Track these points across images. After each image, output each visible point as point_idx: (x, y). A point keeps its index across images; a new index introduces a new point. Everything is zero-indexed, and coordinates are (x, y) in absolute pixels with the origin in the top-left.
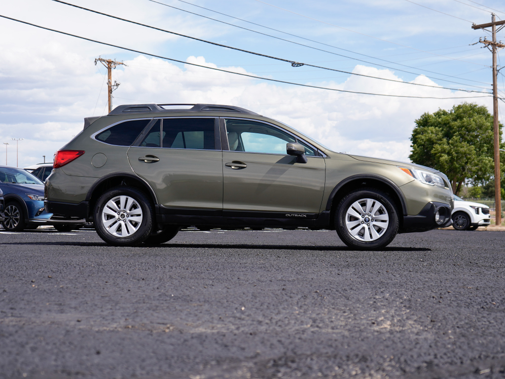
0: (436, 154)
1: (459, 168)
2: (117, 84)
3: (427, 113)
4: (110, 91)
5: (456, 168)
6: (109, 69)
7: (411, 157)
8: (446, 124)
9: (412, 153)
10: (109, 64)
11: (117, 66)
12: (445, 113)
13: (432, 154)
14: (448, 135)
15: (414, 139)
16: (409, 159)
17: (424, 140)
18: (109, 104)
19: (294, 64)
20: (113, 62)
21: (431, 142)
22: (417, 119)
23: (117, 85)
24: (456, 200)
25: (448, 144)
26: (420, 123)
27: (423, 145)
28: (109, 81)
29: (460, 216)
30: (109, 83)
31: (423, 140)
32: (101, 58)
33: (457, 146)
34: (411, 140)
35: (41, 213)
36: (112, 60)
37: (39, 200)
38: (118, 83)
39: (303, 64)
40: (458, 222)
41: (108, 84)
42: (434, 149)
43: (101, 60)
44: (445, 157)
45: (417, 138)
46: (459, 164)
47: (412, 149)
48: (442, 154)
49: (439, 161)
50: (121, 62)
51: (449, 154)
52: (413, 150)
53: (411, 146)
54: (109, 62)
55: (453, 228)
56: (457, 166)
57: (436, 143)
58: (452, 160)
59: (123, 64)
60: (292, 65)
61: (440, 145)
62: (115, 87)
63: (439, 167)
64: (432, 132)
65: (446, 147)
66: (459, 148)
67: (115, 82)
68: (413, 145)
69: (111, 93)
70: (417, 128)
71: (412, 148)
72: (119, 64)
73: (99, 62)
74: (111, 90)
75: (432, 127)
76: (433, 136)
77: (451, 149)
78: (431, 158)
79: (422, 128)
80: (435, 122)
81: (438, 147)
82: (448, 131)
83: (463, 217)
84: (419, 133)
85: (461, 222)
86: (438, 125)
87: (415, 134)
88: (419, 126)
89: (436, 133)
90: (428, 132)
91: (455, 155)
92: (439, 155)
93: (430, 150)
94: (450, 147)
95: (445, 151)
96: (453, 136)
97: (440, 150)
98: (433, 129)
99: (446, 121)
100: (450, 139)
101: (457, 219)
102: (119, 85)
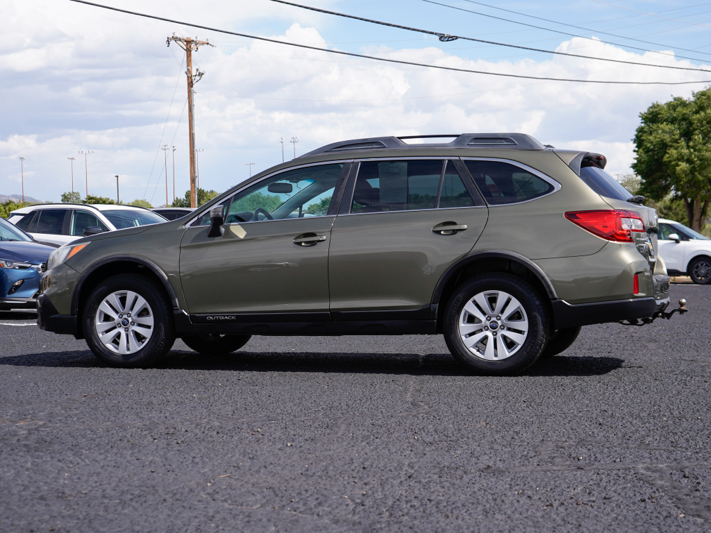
0: (670, 162)
1: (703, 181)
2: (199, 73)
3: (655, 103)
4: (190, 84)
5: (699, 181)
6: (188, 51)
7: (634, 166)
8: (684, 118)
9: (635, 161)
10: (187, 45)
11: (200, 47)
12: (683, 104)
13: (665, 162)
14: (687, 135)
15: (639, 141)
16: (632, 169)
17: (654, 143)
18: (189, 102)
19: (442, 38)
20: (193, 41)
21: (664, 146)
22: (643, 113)
23: (201, 75)
24: (697, 238)
25: (688, 147)
26: (646, 117)
27: (653, 150)
28: (188, 70)
29: (702, 262)
30: (189, 72)
31: (652, 143)
32: (176, 36)
33: (699, 151)
34: (635, 142)
35: (17, 288)
36: (192, 39)
37: (14, 268)
38: (201, 72)
39: (457, 38)
40: (699, 273)
41: (187, 74)
42: (667, 155)
43: (176, 39)
44: (683, 166)
45: (643, 140)
46: (704, 176)
47: (635, 155)
48: (680, 163)
49: (674, 172)
50: (205, 41)
51: (689, 161)
52: (637, 156)
53: (634, 151)
54: (189, 42)
55: (691, 281)
56: (701, 178)
57: (671, 146)
58: (693, 171)
59: (208, 44)
60: (440, 39)
61: (676, 149)
62: (198, 78)
63: (675, 180)
64: (665, 131)
65: (685, 151)
66: (704, 153)
67: (197, 70)
68: (637, 149)
69: (192, 87)
70: (643, 125)
71: (636, 153)
72: (203, 44)
73: (172, 42)
74: (192, 82)
75: (665, 123)
76: (667, 138)
77: (691, 153)
78: (664, 168)
79: (651, 125)
80: (669, 117)
81: (673, 152)
82: (688, 128)
83: (706, 265)
84: (645, 132)
85: (703, 271)
86: (673, 121)
87: (640, 134)
88: (645, 123)
89: (671, 133)
90: (660, 131)
91: (698, 162)
92: (673, 163)
93: (662, 157)
94: (690, 152)
95: (683, 158)
96: (693, 134)
97: (675, 156)
98: (665, 126)
99: (684, 114)
100: (690, 139)
101: (697, 267)
102: (203, 74)
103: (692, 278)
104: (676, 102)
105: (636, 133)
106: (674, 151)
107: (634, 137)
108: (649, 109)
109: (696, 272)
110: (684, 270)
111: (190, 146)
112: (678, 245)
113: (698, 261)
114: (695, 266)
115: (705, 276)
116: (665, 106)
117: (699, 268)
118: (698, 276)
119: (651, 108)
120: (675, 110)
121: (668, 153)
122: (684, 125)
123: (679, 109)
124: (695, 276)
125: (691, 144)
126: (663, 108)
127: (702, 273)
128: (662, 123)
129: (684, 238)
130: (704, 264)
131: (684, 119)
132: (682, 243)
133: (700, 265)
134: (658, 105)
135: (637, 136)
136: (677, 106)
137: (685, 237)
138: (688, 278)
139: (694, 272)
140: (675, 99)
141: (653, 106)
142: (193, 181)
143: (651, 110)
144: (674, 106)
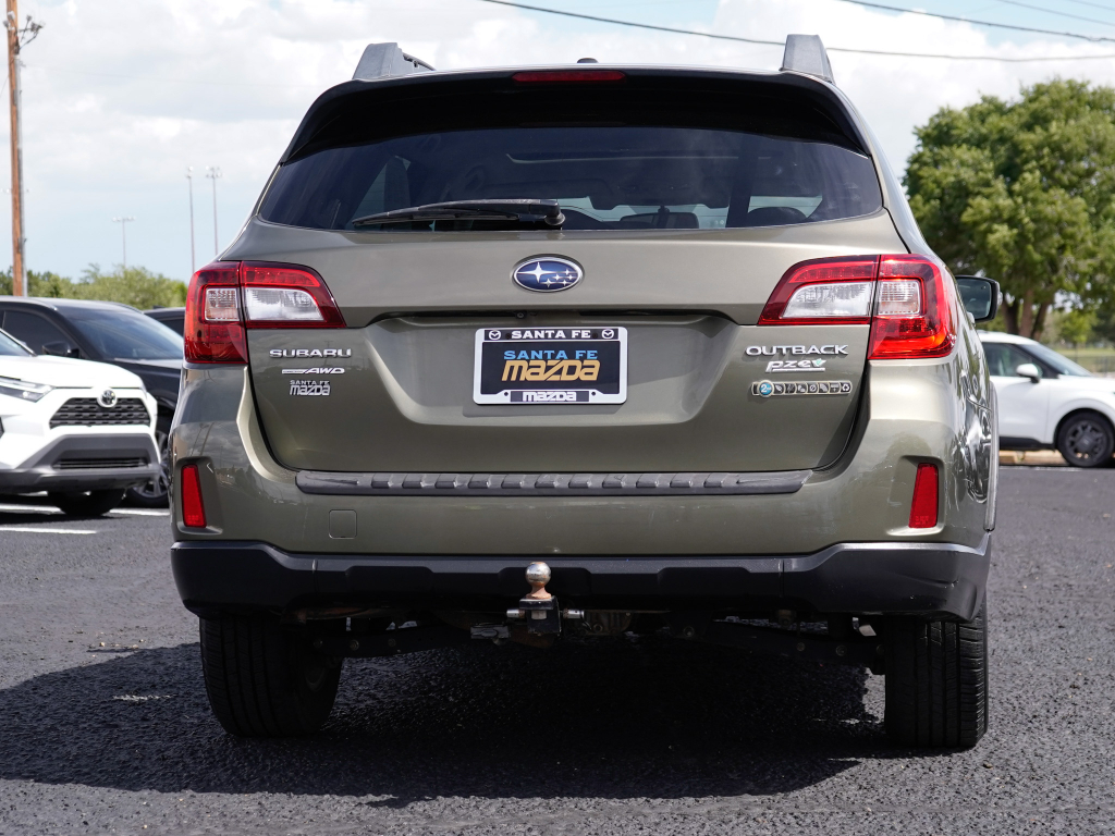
0: (976, 224)
1: (1042, 263)
2: (33, 25)
3: (946, 108)
4: (14, 48)
5: (1033, 264)
8: (1003, 138)
12: (1000, 109)
13: (965, 224)
14: (1010, 171)
15: (913, 181)
17: (943, 185)
18: (12, 86)
21: (962, 192)
22: (920, 126)
23: (35, 28)
24: (1071, 374)
25: (1011, 193)
26: (927, 135)
27: (940, 199)
28: (10, 17)
29: (1084, 423)
30: (11, 21)
31: (938, 183)
33: (1035, 201)
34: (905, 184)
38: (37, 22)
40: (1078, 445)
41: (6, 25)
42: (970, 211)
44: (1002, 232)
45: (922, 180)
46: (1042, 253)
48: (996, 226)
49: (983, 245)
51: (1012, 222)
55: (1062, 461)
56: (1037, 257)
57: (978, 193)
58: (1021, 240)
61: (988, 197)
62: (29, 35)
63: (986, 262)
64: (963, 164)
65: (1005, 202)
66: (1040, 207)
67: (29, 19)
68: (909, 198)
69: (17, 52)
70: (921, 149)
74: (17, 44)
75: (964, 146)
76: (967, 175)
77: (1017, 207)
78: (963, 237)
79: (936, 150)
80: (972, 135)
81: (982, 204)
82: (1010, 158)
83: (1093, 429)
84: (925, 164)
85: (1086, 441)
86: (979, 142)
87: (916, 166)
88: (925, 144)
89: (977, 168)
90: (954, 163)
91: (1031, 226)
92: (983, 227)
93: (960, 214)
94: (1015, 202)
95: (1000, 216)
96: (1022, 172)
97: (987, 212)
98: (964, 153)
99: (1001, 131)
100: (1014, 180)
101: (1075, 433)
102: (40, 27)
103: (1064, 456)
104: (986, 105)
105: (906, 166)
106: (985, 202)
107: (904, 174)
108: (931, 120)
109: (1073, 443)
110: (1049, 438)
111: (13, 176)
112: (1036, 386)
113: (1079, 420)
114: (1071, 430)
115: (1091, 452)
116: (965, 114)
117: (1078, 435)
118: (1076, 451)
119: (937, 116)
120: (983, 121)
121: (971, 206)
122: (1003, 150)
123: (993, 119)
124: (1071, 451)
125: (1017, 187)
126: (960, 116)
127: (1083, 445)
128: (959, 146)
129: (1049, 373)
130: (1089, 428)
131: (1002, 140)
132: (1045, 383)
133: (1080, 428)
134: (950, 112)
135: (909, 172)
136: (989, 114)
137: (1050, 371)
138: (1056, 456)
139: (1068, 444)
140: (984, 99)
141: (942, 114)
142: (19, 248)
143: (937, 120)
144: (981, 113)
